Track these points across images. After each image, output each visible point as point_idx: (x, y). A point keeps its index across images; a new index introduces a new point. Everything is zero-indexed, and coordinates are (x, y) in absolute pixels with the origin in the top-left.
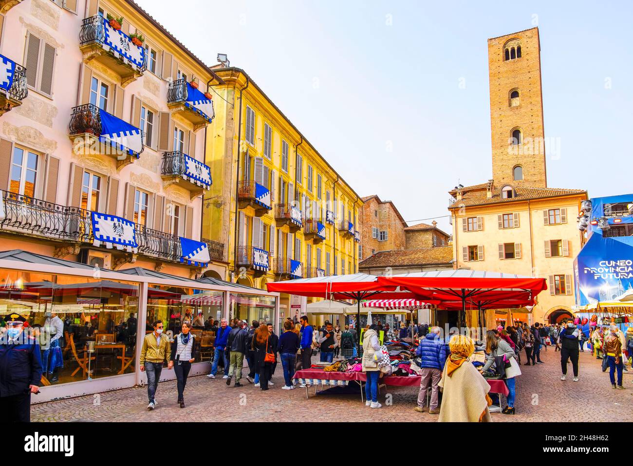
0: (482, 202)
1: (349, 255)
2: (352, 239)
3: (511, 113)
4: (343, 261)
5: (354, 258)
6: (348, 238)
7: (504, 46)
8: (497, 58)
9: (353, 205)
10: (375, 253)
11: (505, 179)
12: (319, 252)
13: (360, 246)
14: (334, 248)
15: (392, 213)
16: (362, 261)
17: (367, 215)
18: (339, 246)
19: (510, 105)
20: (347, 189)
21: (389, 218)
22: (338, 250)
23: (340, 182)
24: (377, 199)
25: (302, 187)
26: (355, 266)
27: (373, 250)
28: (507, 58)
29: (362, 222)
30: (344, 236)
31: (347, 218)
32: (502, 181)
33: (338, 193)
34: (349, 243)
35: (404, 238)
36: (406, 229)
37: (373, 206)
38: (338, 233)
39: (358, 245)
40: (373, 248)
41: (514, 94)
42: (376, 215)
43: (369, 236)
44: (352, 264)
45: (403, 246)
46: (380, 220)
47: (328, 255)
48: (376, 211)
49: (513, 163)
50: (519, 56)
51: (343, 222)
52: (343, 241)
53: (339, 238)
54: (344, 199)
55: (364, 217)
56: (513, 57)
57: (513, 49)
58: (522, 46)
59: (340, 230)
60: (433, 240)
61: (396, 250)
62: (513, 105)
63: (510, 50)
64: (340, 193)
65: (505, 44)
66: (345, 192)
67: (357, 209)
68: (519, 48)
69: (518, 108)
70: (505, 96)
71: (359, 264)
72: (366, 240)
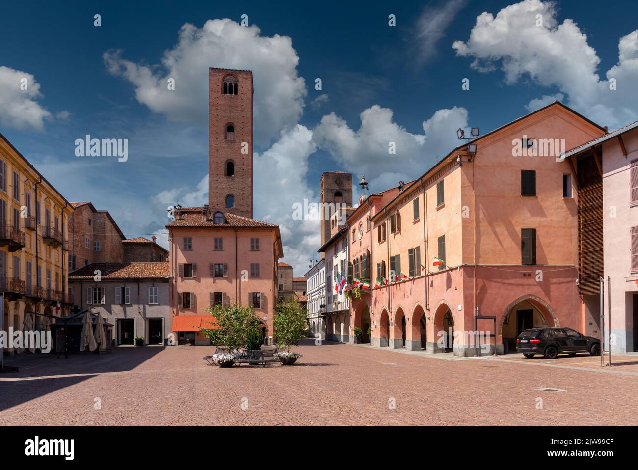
0: (197, 224)
1: (56, 265)
2: (60, 249)
3: (226, 146)
4: (48, 272)
5: (62, 268)
6: (55, 247)
7: (223, 80)
8: (217, 89)
9: (61, 211)
10: (89, 263)
11: (219, 206)
12: (17, 260)
13: (70, 256)
14: (37, 257)
15: (108, 223)
16: (73, 271)
17: (78, 223)
18: (43, 254)
19: (226, 138)
20: (53, 192)
21: (104, 228)
22: (42, 259)
23: (43, 183)
24: (90, 206)
26: (63, 277)
27: (86, 261)
28: (225, 92)
29: (73, 231)
30: (49, 245)
31: (53, 225)
32: (216, 207)
33: (41, 196)
34: (56, 253)
35: (122, 250)
36: (123, 241)
37: (86, 214)
38: (42, 241)
39: (67, 254)
40: (85, 258)
41: (230, 128)
42: (90, 224)
43: (81, 246)
44: (60, 275)
45: (120, 258)
46: (95, 230)
47: (28, 264)
48: (90, 220)
49: (227, 192)
50: (236, 93)
51: (48, 228)
52: (48, 249)
53: (43, 247)
54: (50, 203)
55: (76, 225)
56: (231, 93)
57: (231, 85)
58: (239, 84)
59: (44, 238)
60: (152, 254)
61: (112, 262)
62: (229, 138)
63: (228, 85)
64: (44, 196)
65: (224, 78)
66: (49, 196)
67: (66, 216)
68: (236, 86)
69: (233, 142)
70: (222, 128)
71: (70, 275)
72: (77, 249)
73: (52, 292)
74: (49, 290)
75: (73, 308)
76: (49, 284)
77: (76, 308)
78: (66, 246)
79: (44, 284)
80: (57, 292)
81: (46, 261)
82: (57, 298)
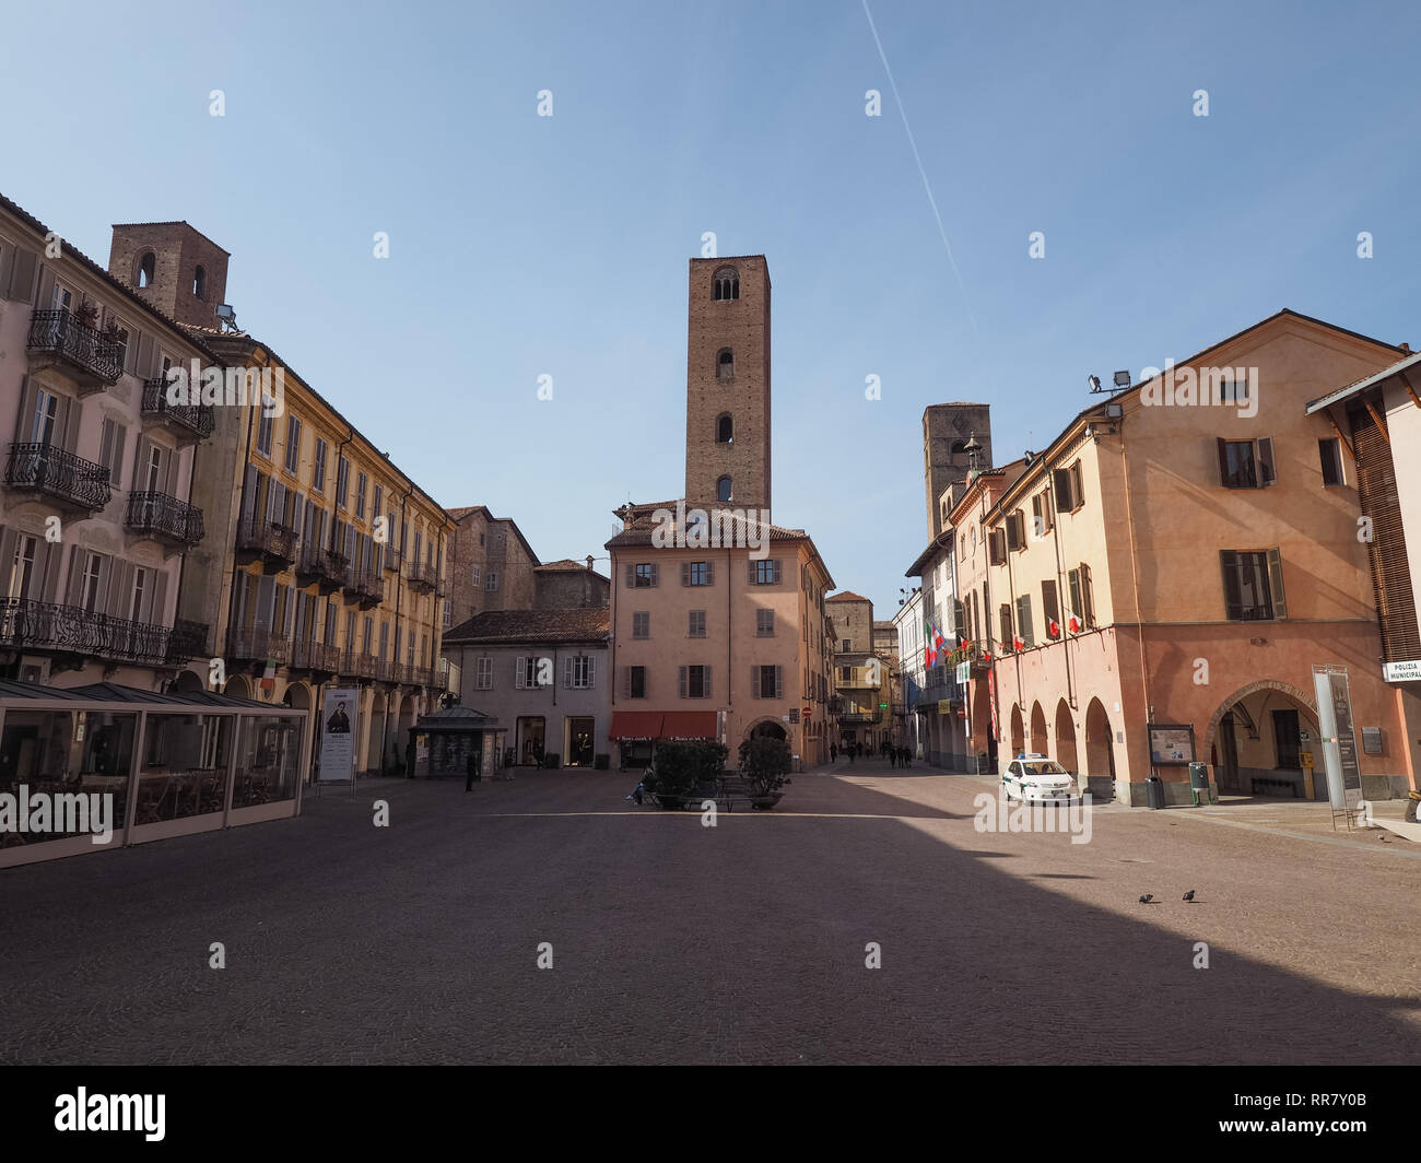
1: (424, 624)
2: (432, 595)
3: (719, 388)
4: (412, 635)
5: (434, 627)
6: (426, 594)
7: (714, 276)
8: (703, 293)
9: (438, 531)
10: (477, 613)
11: (704, 497)
12: (369, 623)
13: (446, 605)
14: (397, 613)
15: (513, 540)
16: (450, 630)
17: (464, 544)
18: (406, 610)
19: (718, 375)
21: (505, 549)
22: (403, 616)
23: (416, 494)
24: (485, 513)
25: (345, 513)
26: (434, 642)
27: (473, 610)
28: (718, 297)
29: (454, 559)
30: (417, 591)
31: (423, 559)
33: (410, 514)
34: (425, 603)
35: (533, 585)
36: (535, 570)
37: (477, 526)
38: (406, 585)
39: (442, 602)
40: (470, 604)
41: (725, 357)
42: (482, 544)
43: (466, 583)
44: (430, 639)
45: (530, 601)
46: (489, 553)
47: (385, 626)
48: (482, 536)
49: (718, 472)
50: (736, 296)
51: (416, 564)
52: (414, 598)
53: (407, 594)
54: (422, 522)
55: (459, 548)
56: (727, 297)
57: (727, 283)
58: (740, 281)
59: (409, 581)
60: (584, 591)
61: (516, 609)
62: (723, 375)
63: (722, 284)
64: (414, 512)
65: (715, 273)
66: (423, 510)
67: (445, 537)
68: (736, 284)
69: (731, 381)
70: (711, 358)
71: (444, 637)
72: (459, 589)
73: (415, 671)
74: (410, 668)
75: (445, 697)
76: (411, 658)
77: (450, 696)
78: (442, 589)
79: (404, 660)
80: (422, 670)
81: (410, 619)
82: (422, 680)
